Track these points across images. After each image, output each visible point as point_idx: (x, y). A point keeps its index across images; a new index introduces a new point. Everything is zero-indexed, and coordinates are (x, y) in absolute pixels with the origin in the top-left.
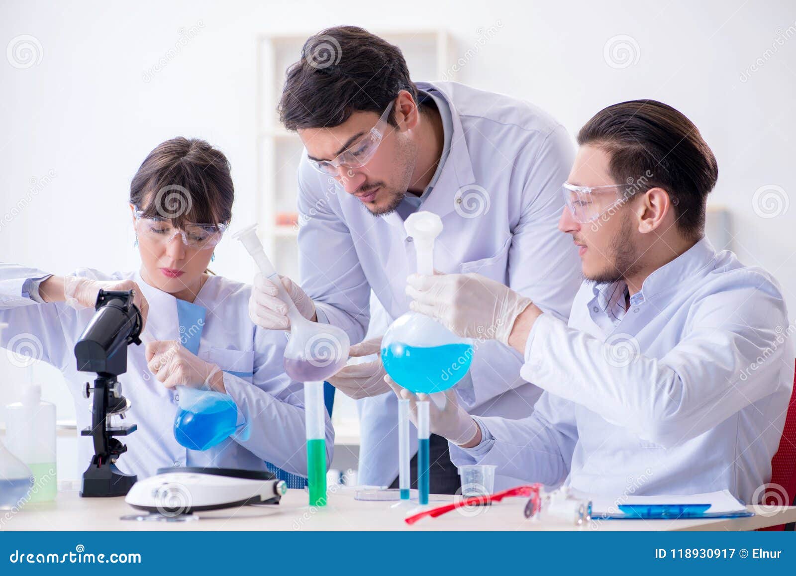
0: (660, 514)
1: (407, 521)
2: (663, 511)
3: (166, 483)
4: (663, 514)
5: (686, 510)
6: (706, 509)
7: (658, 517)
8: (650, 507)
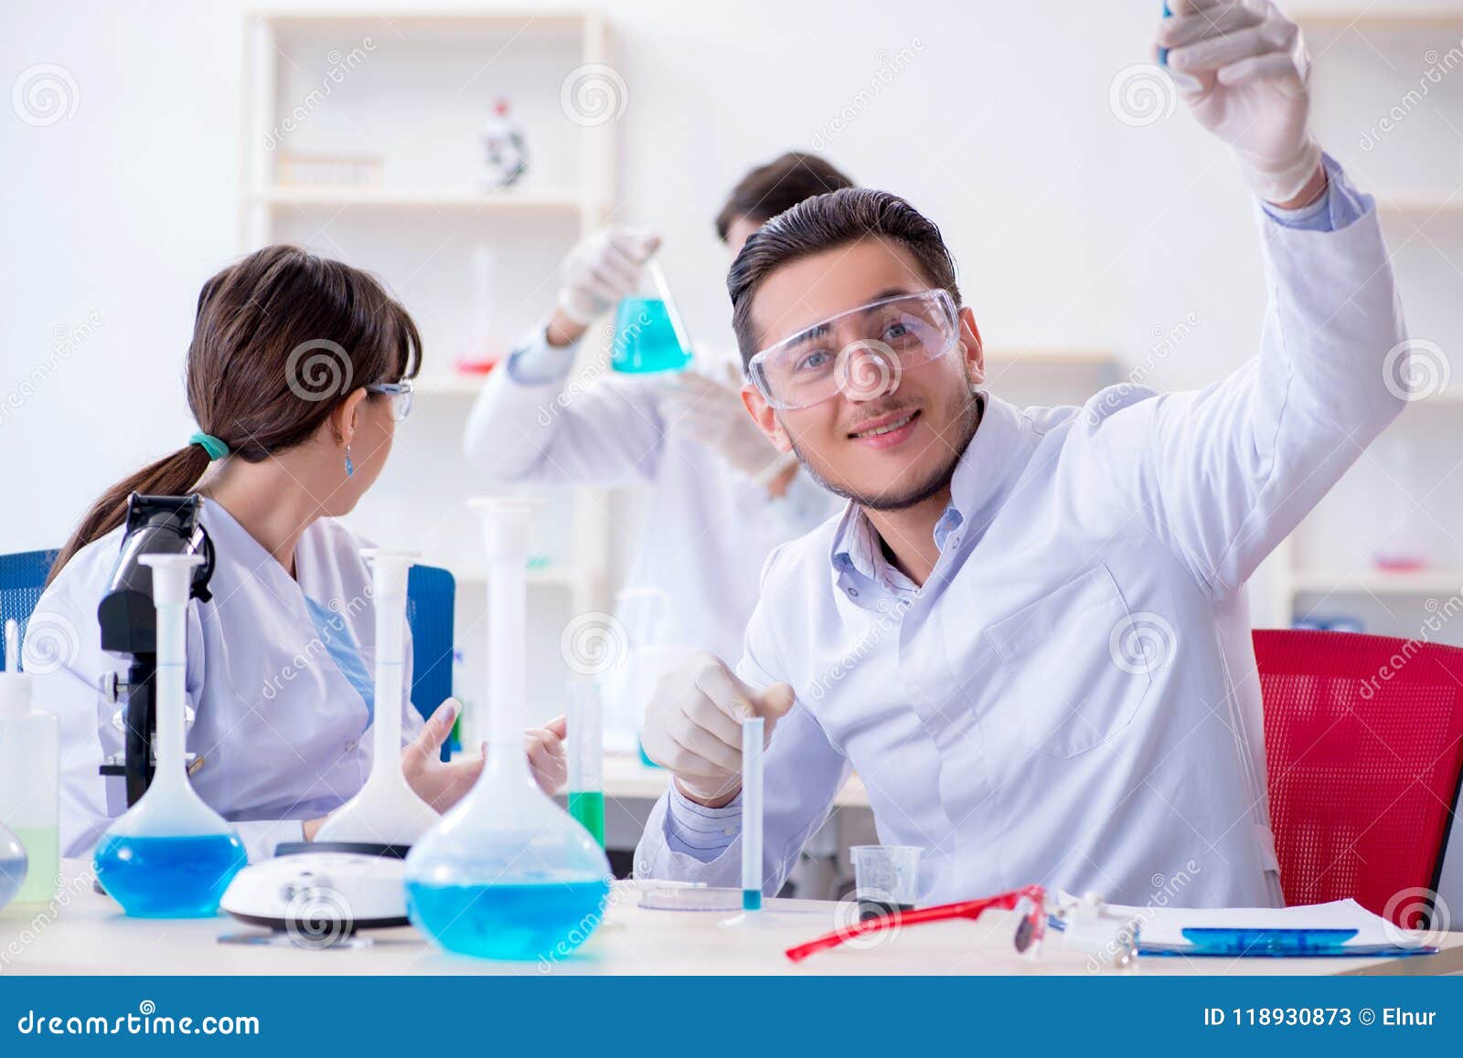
0: (1264, 946)
1: (791, 954)
2: (1270, 941)
3: (307, 874)
4: (1270, 947)
5: (1310, 941)
6: (1349, 938)
7: (1260, 953)
8: (1243, 932)
